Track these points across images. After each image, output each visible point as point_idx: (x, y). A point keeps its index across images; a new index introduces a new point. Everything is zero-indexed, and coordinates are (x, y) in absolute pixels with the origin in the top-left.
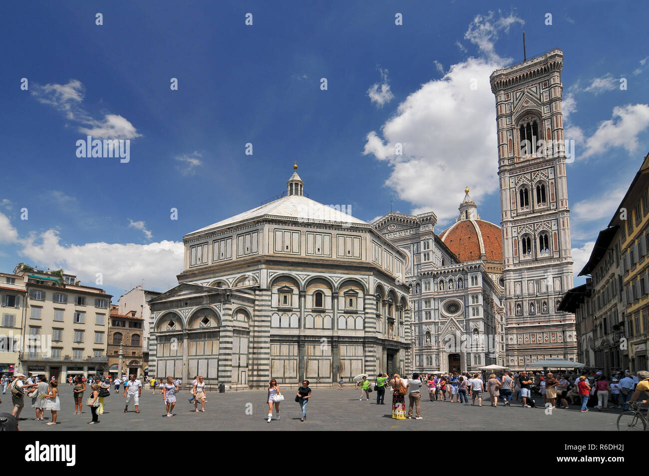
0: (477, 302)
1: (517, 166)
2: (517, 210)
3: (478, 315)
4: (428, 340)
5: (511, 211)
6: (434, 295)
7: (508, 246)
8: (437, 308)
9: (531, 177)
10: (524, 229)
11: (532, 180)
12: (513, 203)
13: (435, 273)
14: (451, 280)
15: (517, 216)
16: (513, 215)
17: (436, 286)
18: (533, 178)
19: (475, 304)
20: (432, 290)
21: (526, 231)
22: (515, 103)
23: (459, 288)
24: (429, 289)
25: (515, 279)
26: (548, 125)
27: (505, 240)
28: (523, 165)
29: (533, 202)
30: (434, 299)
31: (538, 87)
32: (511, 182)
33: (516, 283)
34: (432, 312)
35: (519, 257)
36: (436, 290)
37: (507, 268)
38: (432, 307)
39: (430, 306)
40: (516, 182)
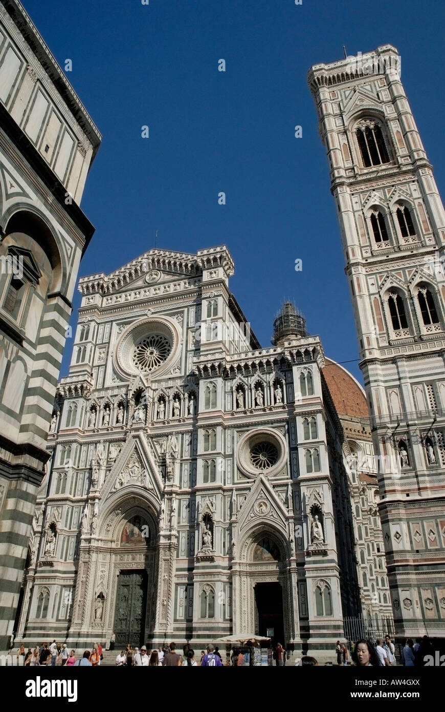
0: (315, 436)
1: (359, 178)
2: (371, 246)
3: (319, 469)
4: (207, 539)
5: (361, 248)
6: (224, 420)
7: (365, 310)
8: (229, 452)
9: (385, 196)
10: (389, 281)
11: (387, 200)
12: (363, 235)
13: (228, 367)
14: (259, 385)
15: (373, 256)
16: (365, 255)
17: (229, 398)
18: (388, 196)
19: (311, 440)
20: (220, 407)
21: (391, 283)
22: (345, 102)
23: (275, 402)
24: (215, 404)
25: (386, 381)
26: (395, 127)
27: (358, 298)
28: (368, 177)
29: (396, 233)
30: (225, 428)
31: (373, 85)
32: (354, 202)
33: (390, 391)
34: (219, 460)
35: (388, 334)
36: (229, 408)
37: (368, 357)
38: (220, 449)
39: (214, 447)
40: (363, 202)
